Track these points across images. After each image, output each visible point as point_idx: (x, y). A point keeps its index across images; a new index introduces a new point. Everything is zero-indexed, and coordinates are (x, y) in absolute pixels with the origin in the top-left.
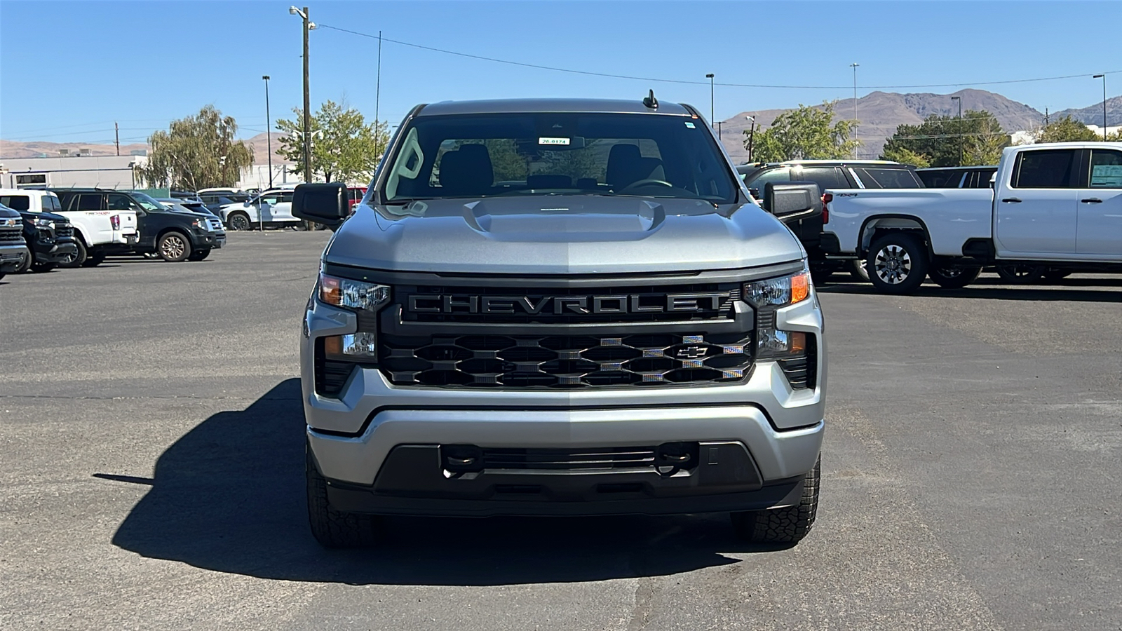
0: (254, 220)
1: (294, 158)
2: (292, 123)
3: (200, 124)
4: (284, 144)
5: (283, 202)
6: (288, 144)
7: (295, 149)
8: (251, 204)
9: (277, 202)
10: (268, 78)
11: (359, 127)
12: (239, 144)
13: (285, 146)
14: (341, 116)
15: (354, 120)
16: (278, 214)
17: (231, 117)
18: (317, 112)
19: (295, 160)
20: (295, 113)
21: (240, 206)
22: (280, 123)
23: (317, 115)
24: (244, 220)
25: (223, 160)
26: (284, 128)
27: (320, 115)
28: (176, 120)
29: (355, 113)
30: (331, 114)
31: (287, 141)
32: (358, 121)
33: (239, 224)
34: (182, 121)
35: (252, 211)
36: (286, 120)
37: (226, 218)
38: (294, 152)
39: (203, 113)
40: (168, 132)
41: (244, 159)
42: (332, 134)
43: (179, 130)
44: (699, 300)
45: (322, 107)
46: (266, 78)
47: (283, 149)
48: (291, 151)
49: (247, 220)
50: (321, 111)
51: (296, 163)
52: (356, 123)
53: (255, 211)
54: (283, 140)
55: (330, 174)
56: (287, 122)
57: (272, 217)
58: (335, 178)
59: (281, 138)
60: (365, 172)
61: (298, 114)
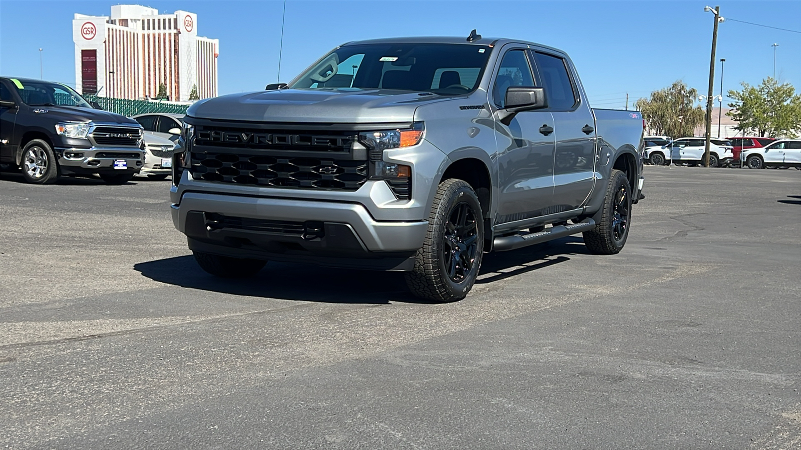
0: (667, 158)
1: (738, 118)
2: (739, 93)
3: (671, 94)
4: (732, 108)
5: (690, 146)
6: (735, 108)
7: (739, 112)
8: (667, 147)
9: (685, 146)
10: (724, 60)
11: (790, 96)
12: (698, 108)
13: (732, 110)
14: (777, 88)
15: (786, 91)
16: (685, 154)
17: (694, 88)
18: (759, 86)
19: (738, 120)
20: (742, 86)
21: (658, 148)
22: (730, 93)
23: (759, 88)
24: (660, 158)
25: (680, 119)
26: (733, 96)
27: (761, 88)
28: (655, 91)
29: (788, 86)
30: (769, 87)
31: (735, 106)
32: (789, 92)
33: (657, 161)
34: (660, 91)
35: (666, 152)
36: (735, 91)
37: (649, 156)
38: (738, 114)
39: (674, 86)
40: (649, 99)
41: (700, 118)
42: (768, 101)
43: (657, 98)
44: (330, 139)
45: (763, 82)
46: (722, 60)
47: (731, 112)
48: (737, 113)
49: (662, 158)
50: (762, 85)
51: (739, 122)
52: (788, 94)
53: (669, 152)
54: (732, 105)
55: (765, 130)
56: (736, 92)
57: (681, 157)
58: (768, 134)
59: (730, 104)
60: (792, 130)
61: (744, 87)
